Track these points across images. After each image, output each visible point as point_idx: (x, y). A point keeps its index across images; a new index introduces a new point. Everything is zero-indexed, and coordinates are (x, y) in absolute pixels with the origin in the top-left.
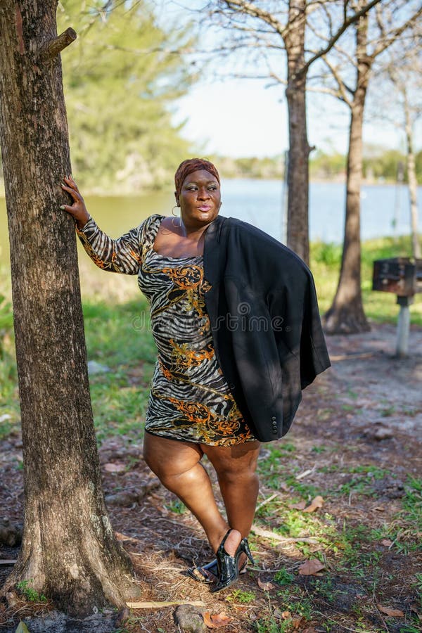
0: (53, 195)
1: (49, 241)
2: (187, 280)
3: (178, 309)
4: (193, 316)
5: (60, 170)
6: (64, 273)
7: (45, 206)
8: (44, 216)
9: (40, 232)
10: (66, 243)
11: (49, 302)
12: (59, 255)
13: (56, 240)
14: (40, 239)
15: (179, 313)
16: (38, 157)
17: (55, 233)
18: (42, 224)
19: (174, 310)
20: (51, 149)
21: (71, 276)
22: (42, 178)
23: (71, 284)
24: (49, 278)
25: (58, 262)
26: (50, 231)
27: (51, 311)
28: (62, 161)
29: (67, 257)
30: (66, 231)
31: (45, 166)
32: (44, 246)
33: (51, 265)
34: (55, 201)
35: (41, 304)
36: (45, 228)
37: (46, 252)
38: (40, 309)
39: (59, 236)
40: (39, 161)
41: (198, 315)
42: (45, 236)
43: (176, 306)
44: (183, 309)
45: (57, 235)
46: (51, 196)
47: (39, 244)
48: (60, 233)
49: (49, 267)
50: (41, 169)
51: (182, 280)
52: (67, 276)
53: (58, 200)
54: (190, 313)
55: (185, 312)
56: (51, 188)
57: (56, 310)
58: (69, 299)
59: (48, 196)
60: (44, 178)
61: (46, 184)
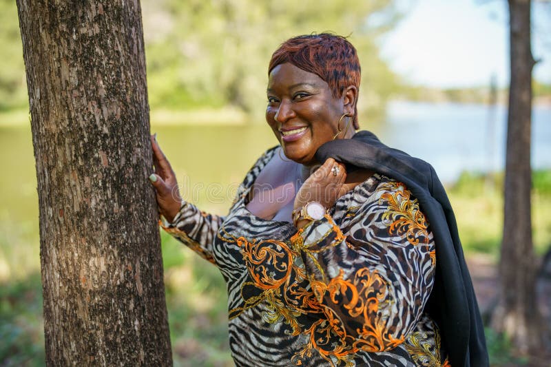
0: (103, 120)
1: (93, 203)
2: (265, 271)
3: (256, 317)
4: (280, 334)
5: (118, 74)
6: (122, 260)
7: (86, 140)
8: (86, 157)
9: (78, 188)
10: (128, 206)
11: (94, 311)
12: (114, 227)
13: (107, 201)
14: (78, 199)
15: (258, 324)
16: (75, 52)
17: (105, 188)
18: (82, 173)
19: (249, 317)
20: (100, 37)
21: (138, 265)
22: (82, 89)
23: (138, 279)
24: (93, 269)
25: (112, 241)
26: (96, 185)
27: (98, 329)
28: (122, 60)
29: (129, 232)
30: (129, 184)
31: (88, 68)
32: (84, 212)
33: (97, 246)
34: (106, 130)
35: (80, 316)
36: (87, 179)
37: (90, 224)
38: (79, 324)
39: (113, 194)
40: (75, 58)
41: (291, 330)
42: (86, 193)
43: (253, 312)
44: (265, 319)
45: (109, 192)
46: (98, 122)
47: (77, 209)
48: (116, 187)
49: (93, 250)
50: (79, 73)
51: (258, 269)
52: (130, 265)
53: (112, 129)
54: (276, 328)
55: (267, 325)
56: (100, 107)
57: (108, 327)
58: (132, 306)
59: (93, 122)
60: (86, 89)
61: (89, 100)
